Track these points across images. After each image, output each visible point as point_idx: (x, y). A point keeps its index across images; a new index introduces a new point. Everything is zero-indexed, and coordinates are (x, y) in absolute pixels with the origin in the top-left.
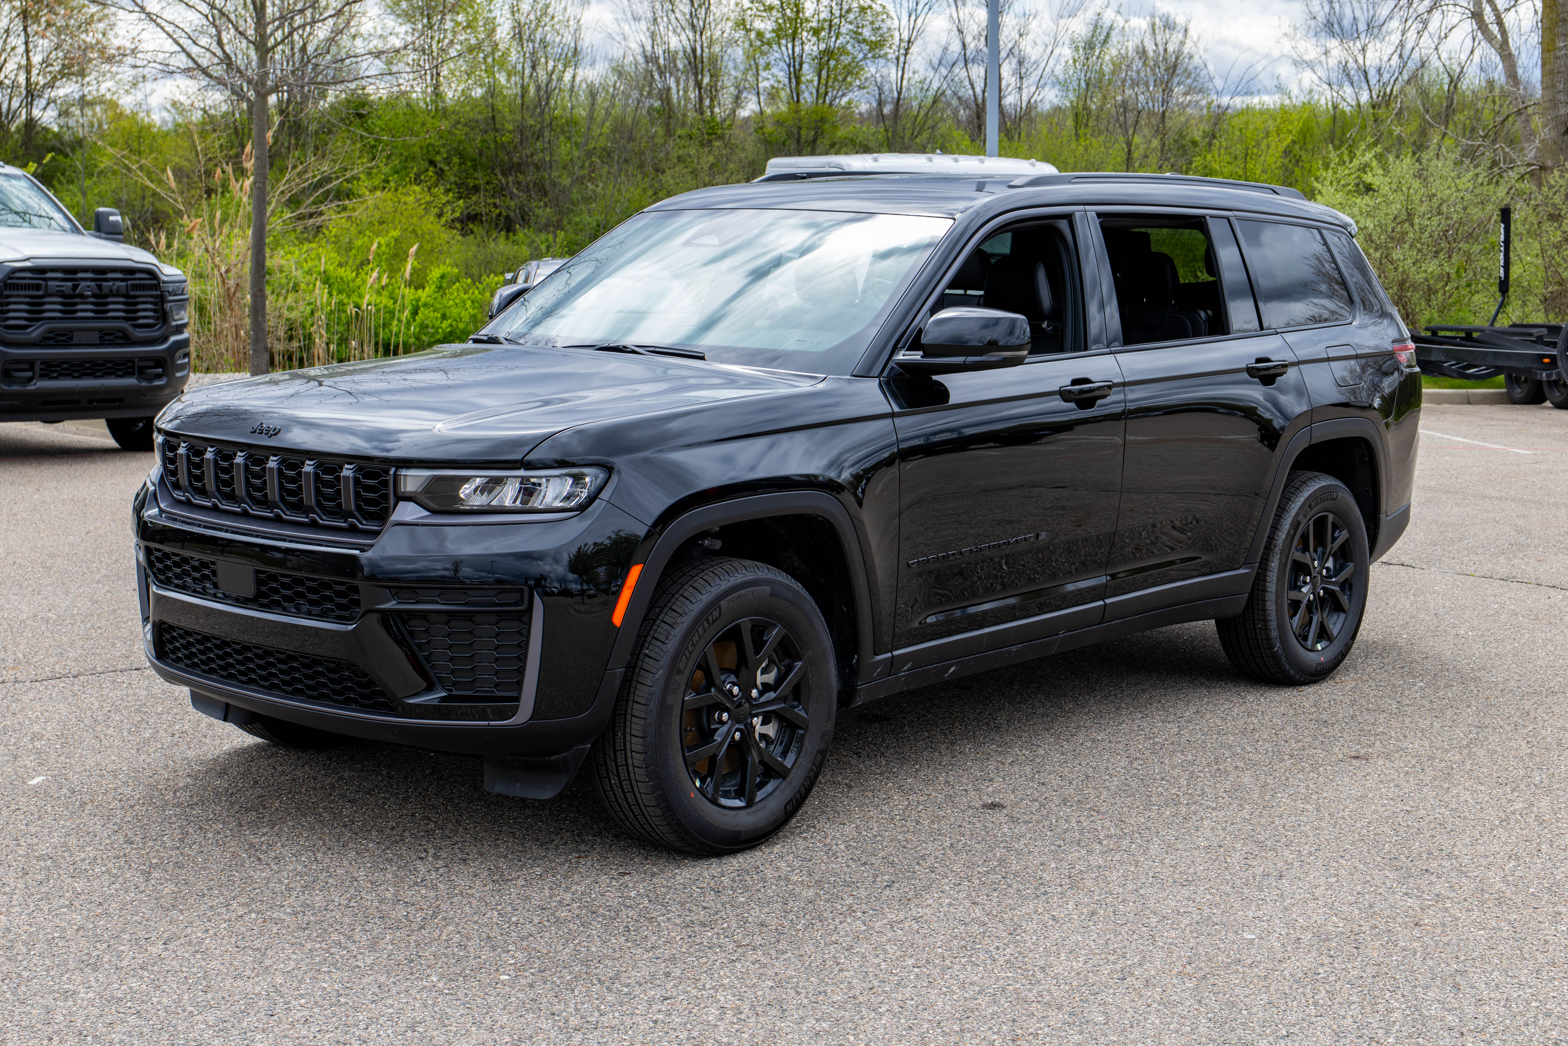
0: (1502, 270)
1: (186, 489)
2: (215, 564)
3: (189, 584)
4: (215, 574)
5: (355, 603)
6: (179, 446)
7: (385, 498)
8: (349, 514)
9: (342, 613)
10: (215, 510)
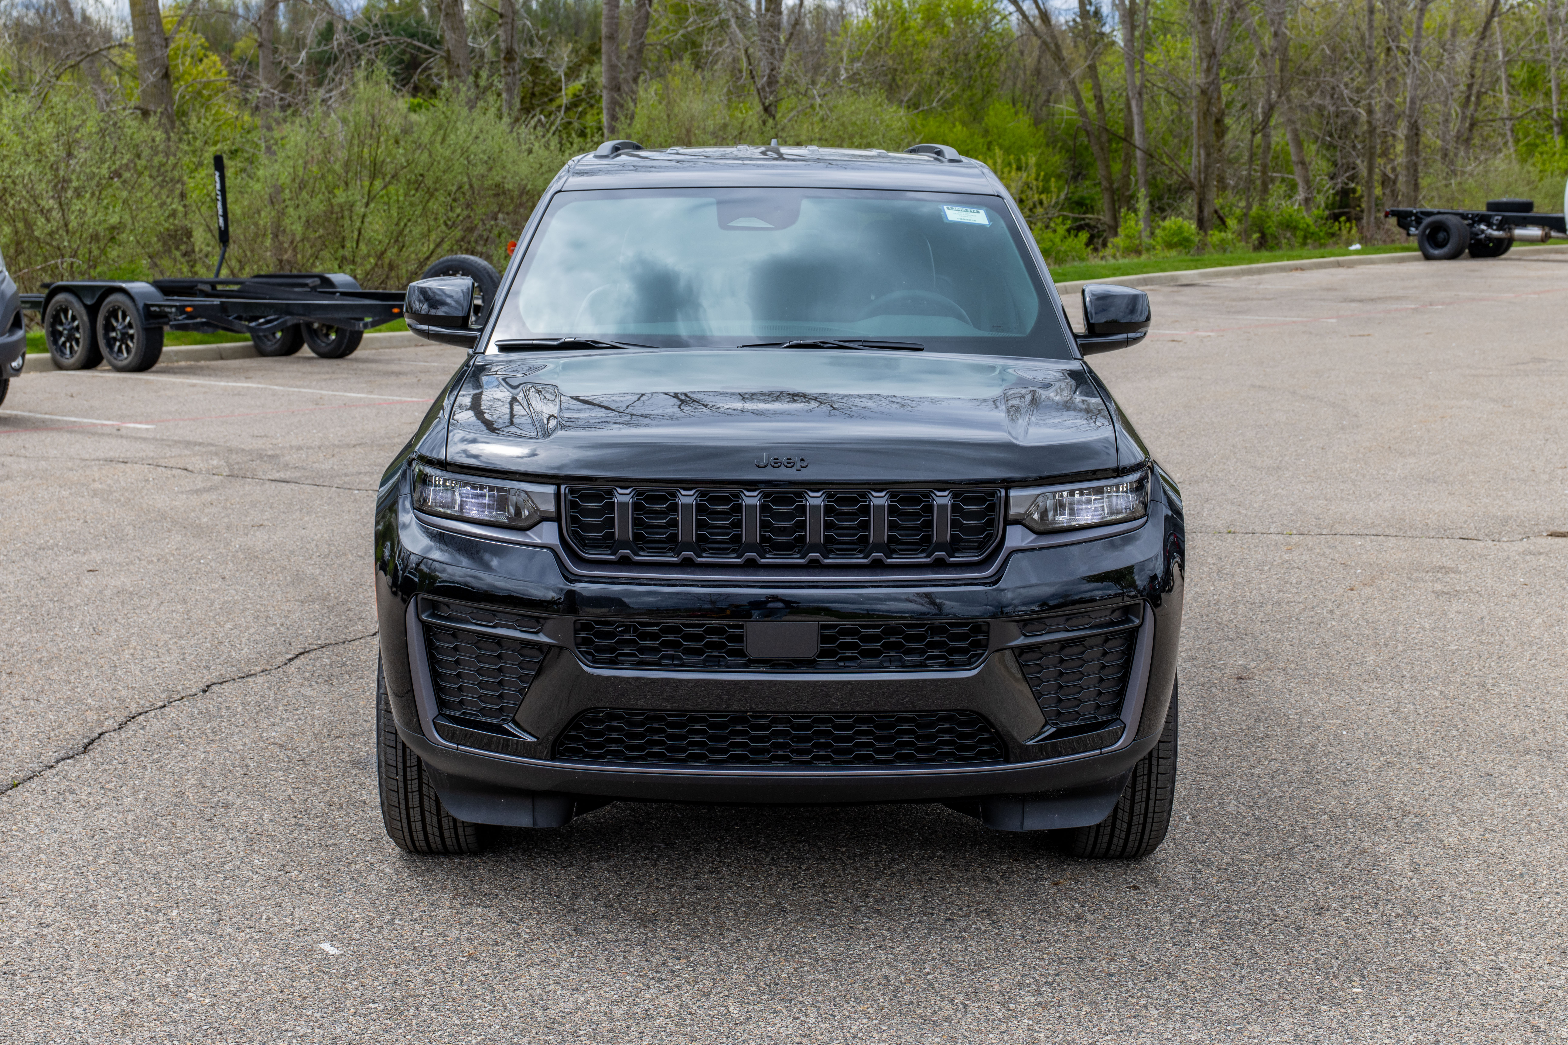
0: (221, 220)
1: (625, 545)
2: (741, 627)
3: (673, 658)
4: (740, 639)
5: (976, 644)
6: (610, 493)
7: (990, 523)
8: (940, 547)
9: (957, 658)
10: (687, 565)
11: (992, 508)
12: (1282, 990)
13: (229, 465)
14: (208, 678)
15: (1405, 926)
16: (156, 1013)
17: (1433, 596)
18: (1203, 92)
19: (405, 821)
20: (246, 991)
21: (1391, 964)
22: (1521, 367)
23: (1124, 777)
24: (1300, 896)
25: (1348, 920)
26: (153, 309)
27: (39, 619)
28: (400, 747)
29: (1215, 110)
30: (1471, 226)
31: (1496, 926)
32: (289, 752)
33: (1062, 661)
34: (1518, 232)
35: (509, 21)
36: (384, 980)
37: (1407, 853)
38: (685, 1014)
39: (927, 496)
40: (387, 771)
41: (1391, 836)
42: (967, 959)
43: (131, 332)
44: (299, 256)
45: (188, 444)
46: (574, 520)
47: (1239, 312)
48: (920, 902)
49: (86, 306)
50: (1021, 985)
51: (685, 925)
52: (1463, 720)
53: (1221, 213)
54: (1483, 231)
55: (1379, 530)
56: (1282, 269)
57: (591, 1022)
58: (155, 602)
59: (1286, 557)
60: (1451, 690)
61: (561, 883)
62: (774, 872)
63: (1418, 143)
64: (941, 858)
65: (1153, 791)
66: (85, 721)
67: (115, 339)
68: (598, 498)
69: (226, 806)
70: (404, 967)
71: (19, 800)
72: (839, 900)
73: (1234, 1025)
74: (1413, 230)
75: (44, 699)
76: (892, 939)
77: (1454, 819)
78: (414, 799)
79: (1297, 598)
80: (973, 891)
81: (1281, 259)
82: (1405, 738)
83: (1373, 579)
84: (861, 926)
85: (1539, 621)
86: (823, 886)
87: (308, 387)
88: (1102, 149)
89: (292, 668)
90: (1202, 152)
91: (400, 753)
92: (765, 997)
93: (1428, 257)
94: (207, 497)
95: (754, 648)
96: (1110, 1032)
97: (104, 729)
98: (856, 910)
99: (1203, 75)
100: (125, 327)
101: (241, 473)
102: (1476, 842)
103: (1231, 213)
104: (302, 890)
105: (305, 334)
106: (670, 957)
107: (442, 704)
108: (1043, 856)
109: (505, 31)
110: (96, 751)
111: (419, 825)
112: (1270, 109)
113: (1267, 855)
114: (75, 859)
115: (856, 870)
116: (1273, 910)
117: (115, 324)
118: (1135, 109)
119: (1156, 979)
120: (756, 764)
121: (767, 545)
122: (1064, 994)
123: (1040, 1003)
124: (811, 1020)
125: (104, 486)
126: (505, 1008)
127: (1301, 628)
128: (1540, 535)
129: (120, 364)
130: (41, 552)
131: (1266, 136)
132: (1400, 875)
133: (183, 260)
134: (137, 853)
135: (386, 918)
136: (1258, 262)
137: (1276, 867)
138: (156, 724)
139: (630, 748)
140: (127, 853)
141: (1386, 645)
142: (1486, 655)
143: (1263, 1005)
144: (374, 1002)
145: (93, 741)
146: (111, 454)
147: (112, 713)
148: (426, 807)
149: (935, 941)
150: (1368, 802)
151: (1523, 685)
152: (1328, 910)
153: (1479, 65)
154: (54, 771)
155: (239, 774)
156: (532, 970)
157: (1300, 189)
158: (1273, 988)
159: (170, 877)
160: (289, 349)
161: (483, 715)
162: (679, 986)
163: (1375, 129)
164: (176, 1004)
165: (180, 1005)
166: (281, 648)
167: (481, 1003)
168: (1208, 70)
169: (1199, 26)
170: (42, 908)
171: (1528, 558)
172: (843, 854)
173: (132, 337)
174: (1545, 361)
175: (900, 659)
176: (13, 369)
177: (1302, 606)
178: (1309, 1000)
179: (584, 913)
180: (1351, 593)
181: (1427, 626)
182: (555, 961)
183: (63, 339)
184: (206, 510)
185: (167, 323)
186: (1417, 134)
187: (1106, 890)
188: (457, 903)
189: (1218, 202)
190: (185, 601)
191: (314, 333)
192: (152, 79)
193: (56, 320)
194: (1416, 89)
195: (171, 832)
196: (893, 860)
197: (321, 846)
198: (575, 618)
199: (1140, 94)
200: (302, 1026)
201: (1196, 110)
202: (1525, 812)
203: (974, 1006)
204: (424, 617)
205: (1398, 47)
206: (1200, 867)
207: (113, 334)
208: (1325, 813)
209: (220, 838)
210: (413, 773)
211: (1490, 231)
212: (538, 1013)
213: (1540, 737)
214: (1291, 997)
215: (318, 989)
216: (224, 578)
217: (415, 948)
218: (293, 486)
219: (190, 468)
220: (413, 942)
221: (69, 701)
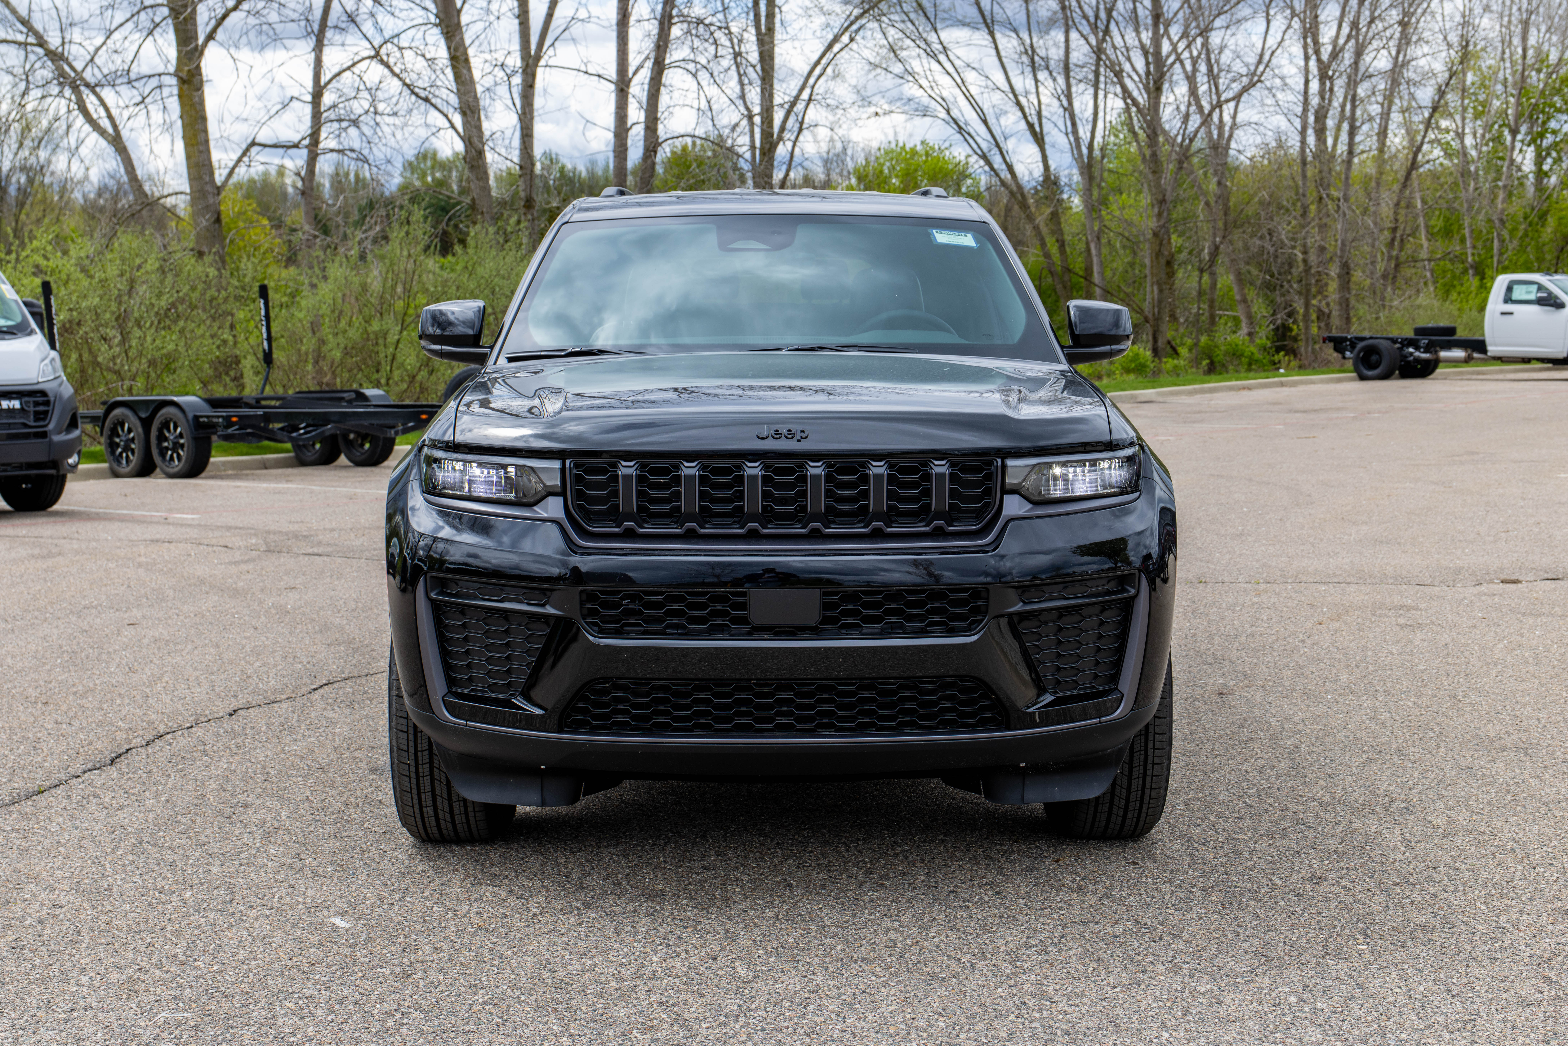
0: (265, 344)
1: (629, 517)
2: (744, 594)
3: (677, 627)
4: (743, 606)
5: (976, 610)
6: (615, 466)
7: (988, 493)
8: (939, 515)
9: (957, 624)
10: (690, 536)
11: (989, 477)
12: (1287, 947)
13: (266, 543)
14: (234, 705)
15: (1403, 892)
16: (163, 980)
17: (1398, 629)
18: (1155, 234)
19: (416, 806)
20: (255, 959)
21: (1393, 924)
22: (1457, 458)
23: (1121, 750)
24: (1297, 868)
25: (1346, 888)
26: (201, 420)
27: (79, 661)
28: (411, 731)
29: (1166, 253)
30: (1401, 349)
31: (1493, 892)
32: (309, 763)
33: (1060, 629)
34: (1443, 354)
35: (528, 172)
36: (393, 948)
37: (1397, 832)
38: (692, 974)
39: (925, 465)
40: (399, 756)
41: (1380, 819)
42: (972, 924)
43: (182, 441)
44: (338, 380)
45: (229, 528)
46: (579, 494)
47: (1194, 422)
48: (923, 878)
49: (140, 419)
50: (1027, 946)
51: (692, 899)
52: (1439, 724)
53: (1173, 343)
54: (1411, 354)
55: (1341, 579)
56: (1231, 389)
57: (598, 982)
58: (190, 647)
59: (1256, 600)
60: (1424, 701)
61: (570, 866)
62: (779, 854)
63: (1348, 282)
64: (943, 841)
65: (1150, 766)
66: (115, 740)
67: (167, 449)
68: (602, 471)
69: (245, 806)
70: (413, 937)
71: (44, 804)
72: (844, 876)
73: (1242, 977)
74: (1348, 354)
75: (77, 723)
76: (897, 909)
77: (1441, 804)
78: (426, 783)
79: (1268, 631)
80: (975, 868)
81: (1230, 380)
82: (1384, 739)
83: (1339, 616)
84: (866, 898)
85: (1501, 646)
86: (828, 866)
87: (344, 486)
88: (1065, 287)
89: (316, 695)
90: (1155, 288)
91: (411, 737)
92: (772, 959)
93: (1362, 378)
94: (244, 567)
95: (757, 616)
96: (1119, 985)
97: (132, 745)
98: (861, 885)
99: (1155, 219)
100: (176, 437)
101: (278, 549)
102: (1464, 822)
103: (1182, 344)
104: (315, 874)
105: (342, 445)
106: (677, 926)
107: (451, 682)
108: (1042, 839)
109: (525, 182)
110: (122, 764)
111: (430, 810)
112: (1215, 251)
113: (1261, 835)
114: (93, 851)
115: (860, 852)
116: (1271, 880)
117: (167, 434)
118: (1094, 251)
119: (1161, 939)
120: (760, 732)
121: (768, 516)
122: (1071, 953)
123: (1047, 961)
124: (819, 978)
125: (148, 560)
126: (513, 971)
127: (1275, 654)
128: (1491, 582)
129: (171, 471)
130: (85, 611)
131: (1213, 275)
132: (1393, 850)
133: (232, 384)
134: (155, 845)
135: (397, 896)
136: (1209, 382)
137: (1270, 845)
138: (182, 741)
139: (636, 718)
140: (145, 845)
141: (1357, 667)
142: (1454, 673)
143: (1270, 960)
144: (382, 967)
145: (120, 755)
146: (158, 536)
147: (141, 733)
148: (438, 792)
149: (940, 910)
150: (1354, 791)
151: (1493, 697)
152: (1325, 879)
153: (1402, 212)
154: (80, 780)
155: (260, 778)
156: (540, 938)
157: (1243, 325)
158: (1278, 946)
159: (186, 864)
160: (327, 459)
161: (492, 691)
162: (686, 951)
163: (1311, 267)
164: (183, 972)
165: (188, 972)
166: (306, 680)
167: (488, 967)
168: (1159, 215)
169: (1150, 176)
170: (57, 892)
171: (1483, 598)
172: (846, 838)
173: (182, 446)
174: (1477, 453)
175: (902, 626)
176: (70, 465)
177: (1274, 637)
178: (1315, 956)
179: (593, 890)
180: (1319, 627)
181: (1394, 651)
182: (563, 931)
183: (120, 450)
184: (243, 577)
185: (215, 433)
186: (1348, 273)
187: (1106, 865)
188: (467, 883)
189: (1170, 334)
190: (217, 646)
191: (350, 444)
192: (204, 223)
193: (114, 433)
194: (1346, 233)
195: (190, 828)
196: (895, 843)
197: (336, 837)
198: (580, 588)
199: (1098, 238)
200: (309, 989)
201: (1148, 252)
202: (1509, 797)
203: (981, 964)
204: (433, 595)
205: (1328, 195)
206: (1196, 845)
207: (166, 444)
208: (1314, 800)
209: (237, 832)
210: (424, 757)
211: (1417, 354)
212: (545, 975)
213: (1515, 737)
214: (1296, 953)
215: (327, 957)
216: (256, 628)
217: (425, 921)
218: (325, 558)
219: (230, 545)
220: (423, 916)
221: (100, 724)
